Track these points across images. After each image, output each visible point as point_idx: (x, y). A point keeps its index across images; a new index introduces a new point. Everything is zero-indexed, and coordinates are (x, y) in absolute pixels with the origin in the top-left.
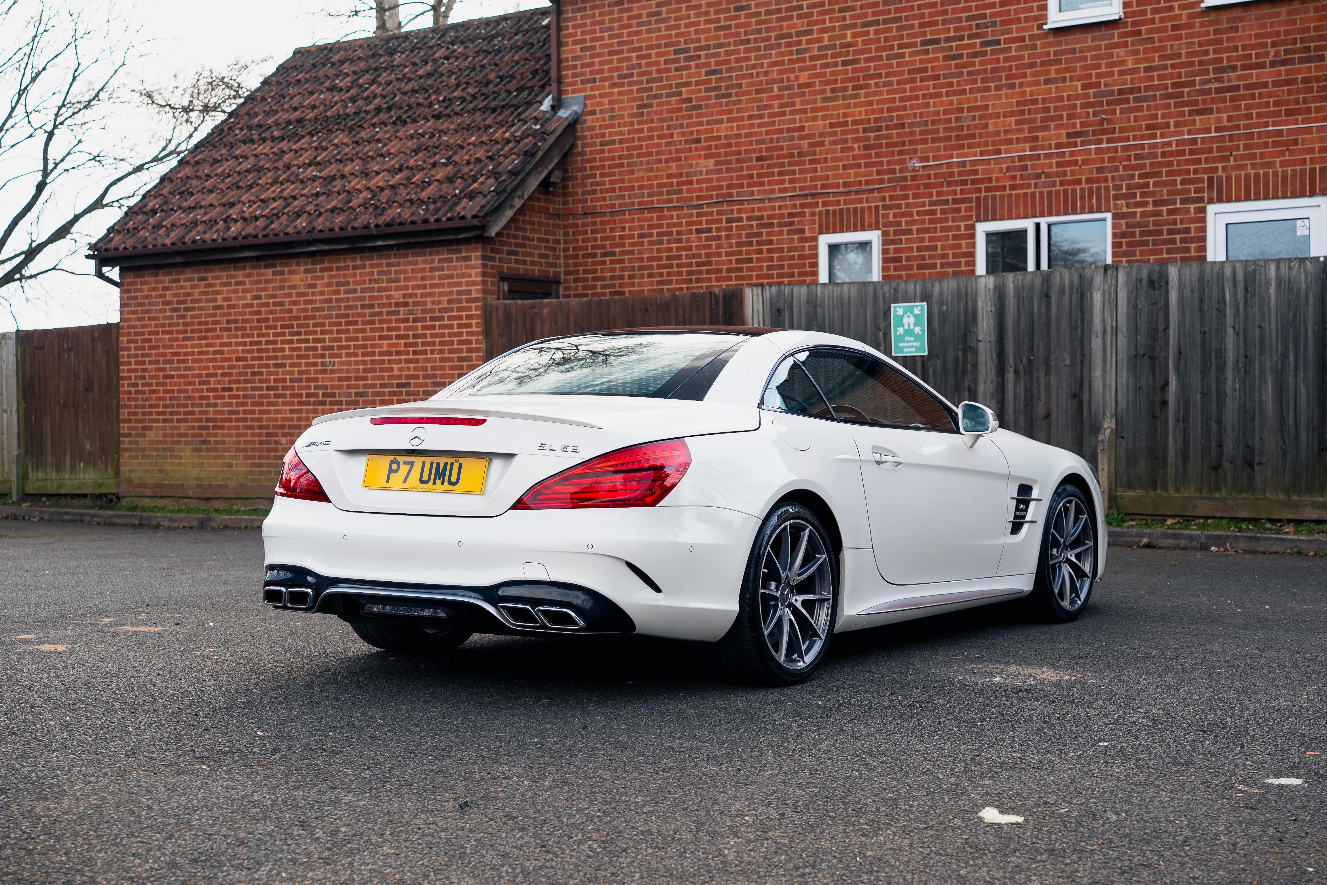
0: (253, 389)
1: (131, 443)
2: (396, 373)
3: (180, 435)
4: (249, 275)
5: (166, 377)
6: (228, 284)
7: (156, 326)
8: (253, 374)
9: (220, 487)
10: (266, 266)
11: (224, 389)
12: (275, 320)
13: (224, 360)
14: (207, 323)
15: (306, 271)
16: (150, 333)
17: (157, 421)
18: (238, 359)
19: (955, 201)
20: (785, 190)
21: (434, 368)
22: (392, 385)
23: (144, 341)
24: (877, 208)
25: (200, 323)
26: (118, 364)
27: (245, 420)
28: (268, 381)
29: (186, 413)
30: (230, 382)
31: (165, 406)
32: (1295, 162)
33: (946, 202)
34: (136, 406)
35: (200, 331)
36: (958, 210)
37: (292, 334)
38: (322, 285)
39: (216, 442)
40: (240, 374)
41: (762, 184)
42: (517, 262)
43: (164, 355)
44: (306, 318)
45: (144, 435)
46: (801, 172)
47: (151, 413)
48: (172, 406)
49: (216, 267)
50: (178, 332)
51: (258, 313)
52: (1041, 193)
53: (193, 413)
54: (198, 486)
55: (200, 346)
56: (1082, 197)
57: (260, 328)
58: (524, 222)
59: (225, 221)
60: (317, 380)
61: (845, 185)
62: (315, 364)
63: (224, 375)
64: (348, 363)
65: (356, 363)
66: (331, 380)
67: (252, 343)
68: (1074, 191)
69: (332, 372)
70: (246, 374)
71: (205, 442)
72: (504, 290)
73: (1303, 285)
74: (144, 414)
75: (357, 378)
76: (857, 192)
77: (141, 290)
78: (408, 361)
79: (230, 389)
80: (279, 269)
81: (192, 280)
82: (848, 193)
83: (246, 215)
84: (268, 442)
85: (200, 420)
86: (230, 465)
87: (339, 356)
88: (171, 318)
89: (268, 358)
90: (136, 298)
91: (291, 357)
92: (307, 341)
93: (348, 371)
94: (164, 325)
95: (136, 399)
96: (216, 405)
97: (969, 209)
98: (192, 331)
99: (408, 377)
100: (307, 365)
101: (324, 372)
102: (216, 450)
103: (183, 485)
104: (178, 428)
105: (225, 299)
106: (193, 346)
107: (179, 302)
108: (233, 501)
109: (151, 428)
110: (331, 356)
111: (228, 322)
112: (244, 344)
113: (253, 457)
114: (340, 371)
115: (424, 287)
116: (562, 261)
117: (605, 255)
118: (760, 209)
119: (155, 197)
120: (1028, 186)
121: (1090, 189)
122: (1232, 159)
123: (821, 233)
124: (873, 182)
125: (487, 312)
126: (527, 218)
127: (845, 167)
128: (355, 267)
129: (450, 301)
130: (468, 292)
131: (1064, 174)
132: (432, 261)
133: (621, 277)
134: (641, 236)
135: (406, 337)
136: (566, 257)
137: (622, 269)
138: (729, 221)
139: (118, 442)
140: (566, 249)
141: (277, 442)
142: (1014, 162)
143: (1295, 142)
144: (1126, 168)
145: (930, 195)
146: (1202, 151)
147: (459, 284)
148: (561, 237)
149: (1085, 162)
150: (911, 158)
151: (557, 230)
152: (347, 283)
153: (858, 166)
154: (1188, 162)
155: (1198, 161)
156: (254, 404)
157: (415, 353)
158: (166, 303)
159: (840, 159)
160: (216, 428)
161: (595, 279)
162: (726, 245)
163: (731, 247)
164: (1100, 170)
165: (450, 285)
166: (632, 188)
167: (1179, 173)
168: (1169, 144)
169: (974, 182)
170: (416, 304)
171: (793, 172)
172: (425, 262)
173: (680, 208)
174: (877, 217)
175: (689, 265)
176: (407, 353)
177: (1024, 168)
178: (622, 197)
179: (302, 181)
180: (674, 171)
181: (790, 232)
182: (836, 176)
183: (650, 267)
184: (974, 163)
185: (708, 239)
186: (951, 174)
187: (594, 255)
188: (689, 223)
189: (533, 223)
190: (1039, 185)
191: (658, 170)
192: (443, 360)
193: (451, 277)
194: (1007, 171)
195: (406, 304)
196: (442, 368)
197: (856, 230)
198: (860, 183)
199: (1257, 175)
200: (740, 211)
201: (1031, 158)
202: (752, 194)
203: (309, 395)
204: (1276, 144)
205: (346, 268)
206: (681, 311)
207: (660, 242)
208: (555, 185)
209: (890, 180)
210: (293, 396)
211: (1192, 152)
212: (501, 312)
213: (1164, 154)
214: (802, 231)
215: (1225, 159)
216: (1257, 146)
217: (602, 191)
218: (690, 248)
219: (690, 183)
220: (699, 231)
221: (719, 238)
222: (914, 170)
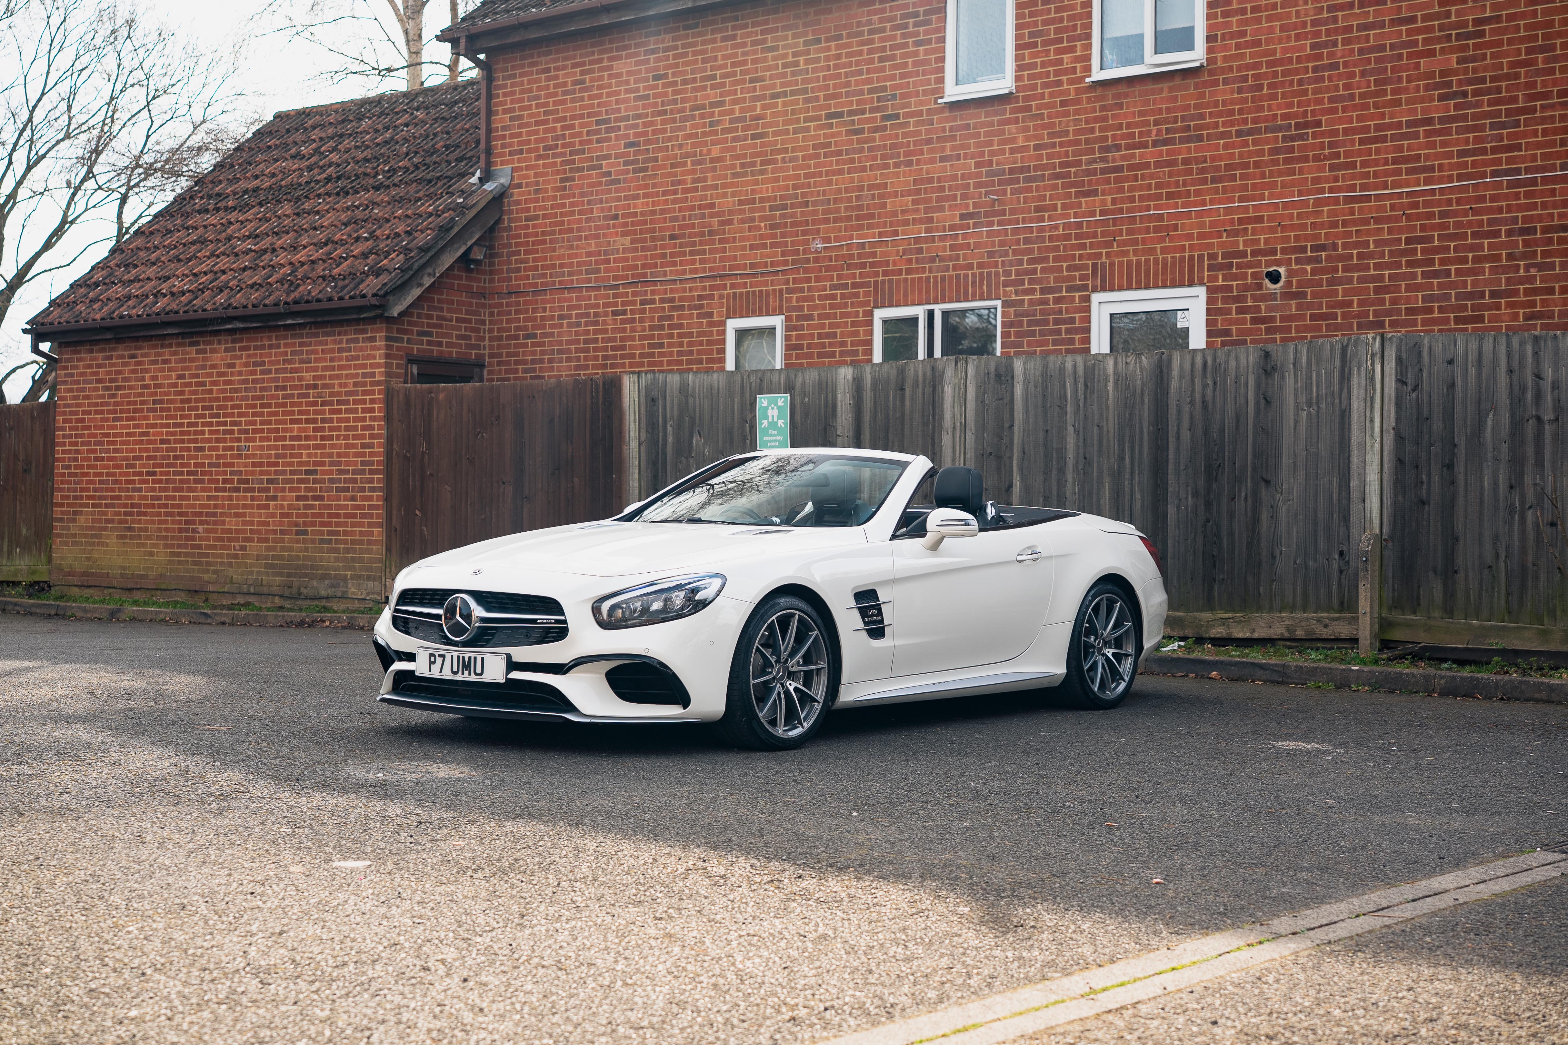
0: (176, 473)
1: (63, 528)
2: (305, 459)
3: (108, 521)
4: (175, 353)
5: (96, 459)
6: (155, 362)
7: (89, 405)
8: (176, 457)
9: (142, 577)
10: (191, 344)
11: (149, 473)
12: (197, 400)
13: (149, 442)
14: (135, 403)
15: (227, 350)
16: (84, 412)
17: (87, 505)
18: (163, 442)
19: (854, 285)
20: (695, 271)
21: (339, 455)
22: (300, 472)
23: (78, 420)
24: (781, 290)
25: (129, 403)
26: (54, 444)
27: (166, 506)
28: (188, 465)
29: (113, 498)
30: (154, 466)
31: (95, 490)
32: (1174, 250)
33: (846, 286)
34: (69, 490)
35: (128, 411)
36: (857, 295)
37: (211, 416)
38: (241, 365)
39: (140, 529)
40: (163, 458)
41: (674, 264)
42: (429, 343)
43: (95, 436)
44: (225, 399)
45: (74, 520)
46: (712, 251)
47: (81, 497)
48: (101, 490)
49: (146, 344)
50: (109, 412)
51: (182, 393)
52: (935, 278)
53: (119, 498)
54: (122, 575)
55: (128, 427)
56: (974, 283)
57: (183, 409)
58: (439, 301)
59: (155, 296)
60: (232, 465)
61: (752, 266)
62: (231, 448)
63: (149, 458)
64: (261, 448)
65: (269, 448)
66: (246, 465)
67: (176, 425)
68: (966, 276)
69: (247, 457)
70: (169, 457)
71: (130, 529)
72: (412, 373)
74: (76, 498)
75: (269, 464)
76: (763, 274)
77: (76, 367)
78: (316, 447)
79: (154, 473)
80: (201, 347)
81: (123, 356)
82: (754, 275)
83: (175, 290)
84: (187, 531)
85: (126, 506)
86: (151, 554)
87: (253, 440)
88: (103, 396)
89: (189, 441)
91: (209, 440)
92: (225, 424)
93: (261, 456)
94: (96, 405)
95: (69, 482)
96: (140, 490)
97: (868, 295)
98: (122, 411)
99: (316, 464)
100: (225, 449)
101: (239, 456)
102: (139, 537)
103: (108, 574)
104: (105, 513)
105: (153, 378)
106: (122, 427)
107: (111, 381)
108: (153, 592)
109: (81, 513)
110: (247, 440)
111: (155, 402)
112: (168, 426)
113: (172, 546)
114: (254, 456)
115: (333, 368)
116: (487, 343)
117: (527, 337)
118: (672, 291)
119: (103, 269)
120: (923, 270)
121: (981, 274)
122: (1115, 244)
123: (729, 317)
124: (778, 263)
125: (389, 396)
126: (444, 297)
127: (752, 247)
128: (271, 347)
129: (355, 384)
130: (373, 375)
131: (957, 258)
132: (341, 342)
133: (541, 361)
134: (561, 317)
135: (314, 421)
136: (491, 339)
137: (543, 353)
138: (643, 303)
139: (51, 528)
140: (491, 331)
141: (194, 531)
142: (910, 244)
143: (1175, 227)
144: (1015, 252)
145: (831, 278)
146: (1087, 236)
147: (364, 366)
148: (487, 318)
149: (977, 245)
150: (813, 239)
151: (482, 311)
152: (263, 364)
153: (764, 246)
154: (1074, 247)
155: (1083, 246)
156: (175, 490)
157: (323, 438)
158: (99, 381)
159: (748, 239)
160: (140, 514)
161: (517, 363)
162: (639, 329)
163: (644, 330)
164: (991, 254)
165: (356, 367)
166: (554, 266)
167: (1065, 259)
168: (1056, 227)
169: (873, 265)
170: (325, 386)
171: (704, 252)
172: (334, 342)
173: (598, 288)
174: (781, 300)
175: (605, 349)
176: (315, 438)
177: (920, 251)
178: (544, 276)
179: (236, 255)
180: (593, 249)
181: (699, 316)
182: (743, 257)
183: (569, 351)
184: (873, 244)
185: (623, 322)
186: (851, 256)
187: (517, 337)
188: (606, 305)
189: (452, 302)
190: (934, 270)
191: (578, 247)
192: (347, 446)
193: (357, 358)
194: (904, 254)
195: (315, 387)
196: (347, 455)
197: (761, 315)
198: (766, 265)
199: (1139, 262)
200: (653, 292)
201: (926, 240)
202: (665, 275)
203: (225, 481)
204: (1157, 229)
205: (263, 347)
206: (564, 399)
207: (578, 325)
208: (477, 262)
209: (794, 262)
210: (210, 481)
211: (1078, 236)
212: (401, 397)
213: (1051, 238)
214: (711, 315)
215: (1109, 244)
216: (1139, 231)
217: (526, 269)
218: (606, 331)
219: (608, 261)
220: (614, 313)
221: (633, 321)
222: (816, 252)
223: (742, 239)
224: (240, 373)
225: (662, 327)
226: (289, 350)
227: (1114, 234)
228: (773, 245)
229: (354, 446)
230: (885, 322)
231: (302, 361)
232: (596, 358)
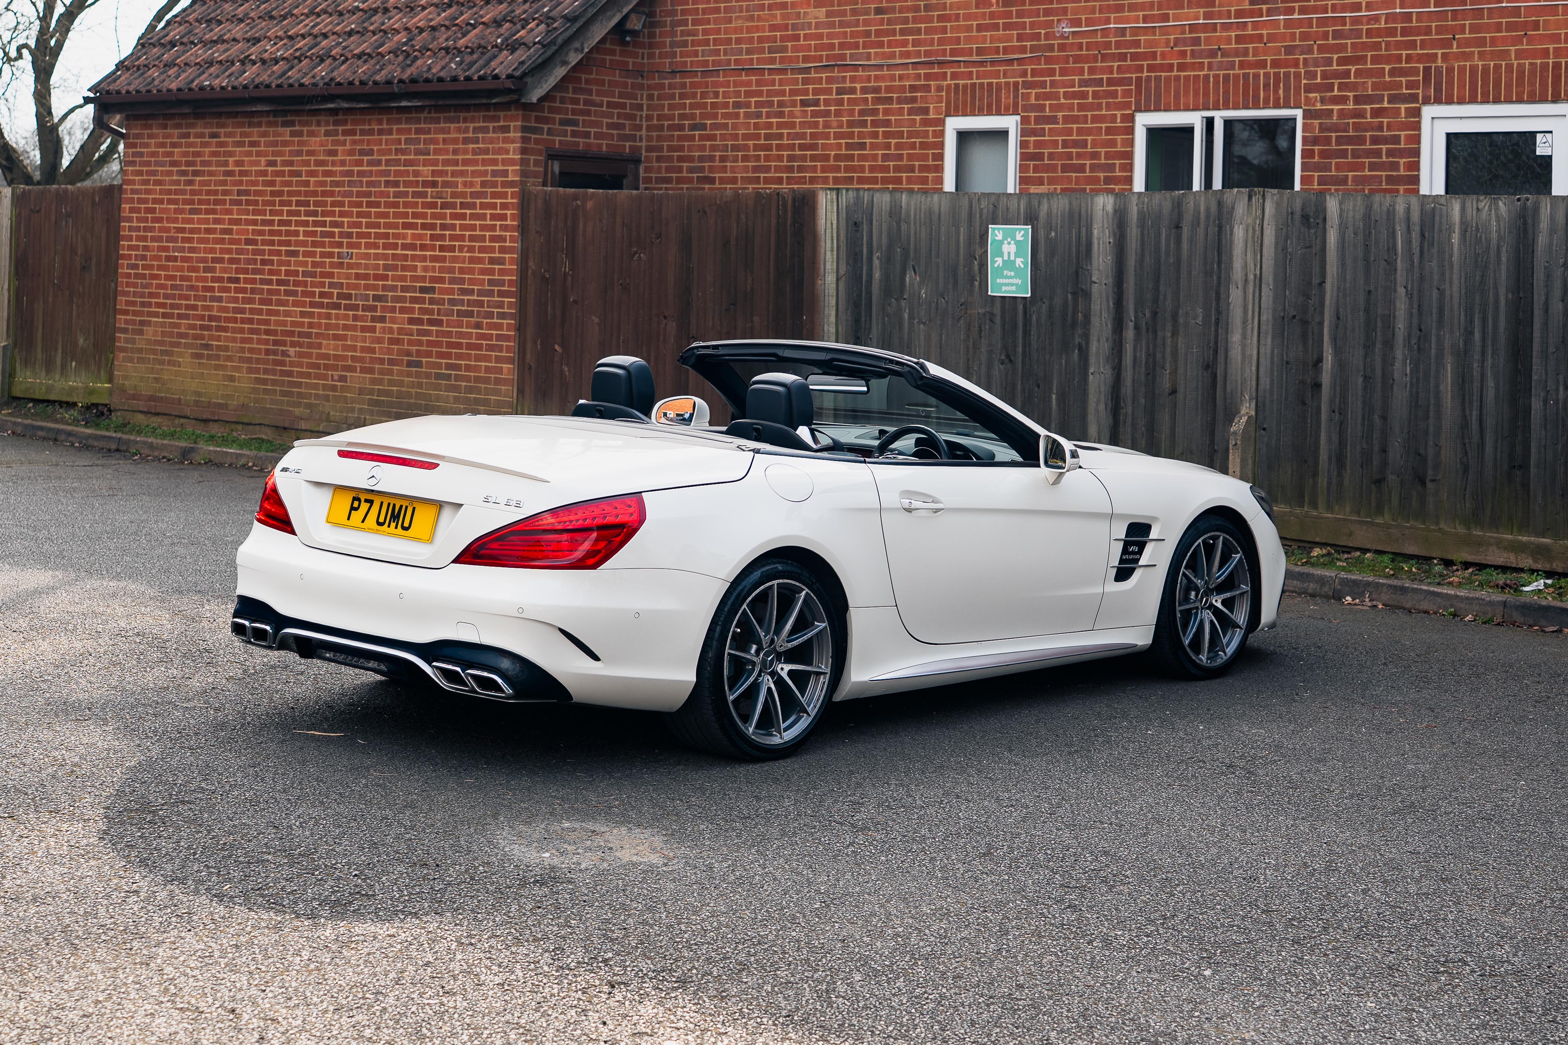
0: (262, 282)
1: (127, 341)
2: (420, 273)
3: (181, 335)
4: (265, 134)
5: (168, 258)
6: (241, 144)
7: (162, 192)
8: (263, 262)
9: (220, 406)
10: (285, 124)
11: (231, 280)
12: (290, 194)
13: (232, 241)
14: (216, 193)
15: (327, 134)
16: (155, 201)
17: (156, 315)
18: (248, 242)
19: (1111, 82)
20: (907, 55)
21: (462, 271)
22: (413, 289)
23: (148, 211)
24: (1016, 84)
25: (208, 193)
26: (118, 238)
27: (251, 321)
28: (278, 272)
29: (188, 307)
30: (238, 271)
31: (166, 296)
32: (1534, 54)
33: (1099, 82)
34: (135, 294)
35: (208, 202)
36: (1114, 94)
37: (308, 214)
38: (345, 153)
39: (219, 348)
40: (248, 262)
41: (881, 45)
42: (574, 134)
43: (167, 230)
44: (324, 194)
45: (141, 332)
46: (928, 31)
47: (150, 305)
48: (172, 296)
49: (230, 121)
50: (185, 202)
51: (272, 183)
52: (1216, 77)
53: (194, 307)
54: (196, 402)
55: (206, 221)
56: (1267, 86)
57: (273, 203)
58: (588, 82)
59: (243, 62)
60: (331, 275)
61: (980, 51)
62: (331, 255)
63: (231, 261)
64: (367, 256)
65: (377, 257)
66: (348, 277)
67: (265, 222)
68: (1256, 76)
69: (350, 266)
70: (255, 261)
71: (207, 347)
72: (553, 172)
73: (1494, 235)
74: (143, 304)
75: (377, 277)
76: (993, 63)
77: (147, 145)
78: (434, 259)
79: (237, 280)
80: (297, 128)
81: (202, 135)
82: (982, 63)
83: (267, 55)
84: (275, 353)
85: (202, 318)
86: (232, 379)
87: (358, 246)
88: (178, 183)
89: (281, 243)
90: (141, 155)
91: (304, 244)
92: (323, 224)
93: (367, 267)
94: (169, 192)
95: (135, 285)
96: (220, 299)
97: (1127, 93)
98: (200, 202)
99: (434, 280)
100: (323, 255)
101: (340, 265)
102: (218, 357)
103: (180, 399)
104: (178, 326)
105: (238, 163)
106: (200, 221)
107: (188, 164)
108: (233, 427)
109: (149, 323)
110: (350, 245)
111: (239, 193)
112: (255, 222)
113: (257, 371)
114: (358, 265)
115: (456, 163)
116: (644, 132)
117: (693, 127)
118: (877, 78)
119: (180, 24)
120: (1201, 66)
121: (1277, 75)
122: (1455, 44)
123: (948, 115)
124: (1012, 49)
125: (525, 201)
126: (593, 76)
127: (980, 28)
128: (381, 132)
129: (484, 184)
130: (505, 173)
131: (1246, 52)
132: (466, 130)
133: (711, 159)
134: (737, 105)
135: (432, 227)
136: (649, 129)
137: (713, 148)
138: (840, 91)
139: (113, 339)
140: (649, 118)
141: (284, 354)
142: (1184, 33)
143: (1536, 26)
144: (1321, 48)
145: (1081, 72)
146: (1417, 31)
147: (494, 162)
148: (645, 102)
149: (1272, 38)
150: (1059, 21)
151: (639, 92)
152: (370, 152)
153: (996, 27)
154: (1399, 45)
155: (1412, 45)
156: (262, 302)
157: (442, 248)
158: (173, 164)
159: (974, 17)
160: (219, 329)
161: (681, 159)
162: (835, 124)
163: (841, 126)
164: (1289, 50)
165: (485, 162)
166: (728, 41)
167: (1388, 59)
168: (1376, 19)
169: (1135, 57)
170: (446, 184)
171: (918, 31)
172: (459, 130)
173: (783, 71)
174: (1016, 97)
175: (792, 147)
176: (433, 248)
177: (1196, 41)
178: (717, 52)
179: (341, 14)
180: (778, 21)
181: (911, 112)
182: (969, 40)
183: (746, 148)
184: (1136, 31)
185: (815, 114)
186: (1108, 45)
187: (681, 128)
188: (793, 92)
189: (602, 83)
190: (1215, 66)
191: (759, 18)
192: (472, 260)
193: (486, 151)
194: (1175, 45)
195: (434, 184)
196: (471, 271)
197: (990, 113)
198: (997, 51)
199: (1486, 69)
200: (853, 79)
201: (1205, 28)
202: (869, 58)
203: (322, 295)
204: (1511, 27)
205: (371, 132)
206: (743, 216)
207: (759, 115)
208: (634, 33)
209: (1033, 49)
210: (305, 294)
211: (1405, 32)
212: (540, 202)
213: (1369, 33)
214: (926, 111)
215: (1446, 44)
216: (1487, 28)
217: (694, 43)
218: (792, 125)
219: (797, 38)
220: (804, 103)
221: (827, 113)
222: (1063, 37)
223: (967, 17)
224: (343, 163)
225: (863, 124)
226: (403, 137)
227: (1453, 30)
228: (1007, 27)
229: (480, 260)
230: (1153, 133)
231: (418, 152)
232: (780, 158)
